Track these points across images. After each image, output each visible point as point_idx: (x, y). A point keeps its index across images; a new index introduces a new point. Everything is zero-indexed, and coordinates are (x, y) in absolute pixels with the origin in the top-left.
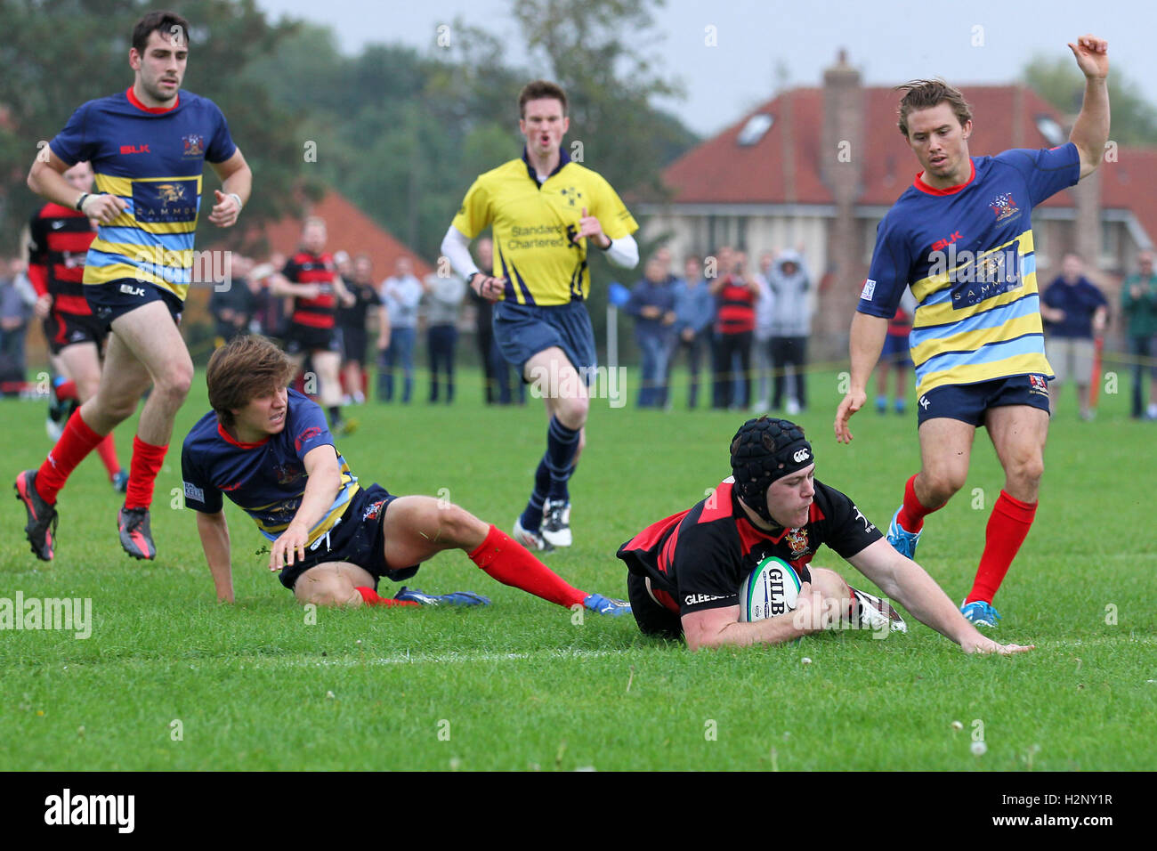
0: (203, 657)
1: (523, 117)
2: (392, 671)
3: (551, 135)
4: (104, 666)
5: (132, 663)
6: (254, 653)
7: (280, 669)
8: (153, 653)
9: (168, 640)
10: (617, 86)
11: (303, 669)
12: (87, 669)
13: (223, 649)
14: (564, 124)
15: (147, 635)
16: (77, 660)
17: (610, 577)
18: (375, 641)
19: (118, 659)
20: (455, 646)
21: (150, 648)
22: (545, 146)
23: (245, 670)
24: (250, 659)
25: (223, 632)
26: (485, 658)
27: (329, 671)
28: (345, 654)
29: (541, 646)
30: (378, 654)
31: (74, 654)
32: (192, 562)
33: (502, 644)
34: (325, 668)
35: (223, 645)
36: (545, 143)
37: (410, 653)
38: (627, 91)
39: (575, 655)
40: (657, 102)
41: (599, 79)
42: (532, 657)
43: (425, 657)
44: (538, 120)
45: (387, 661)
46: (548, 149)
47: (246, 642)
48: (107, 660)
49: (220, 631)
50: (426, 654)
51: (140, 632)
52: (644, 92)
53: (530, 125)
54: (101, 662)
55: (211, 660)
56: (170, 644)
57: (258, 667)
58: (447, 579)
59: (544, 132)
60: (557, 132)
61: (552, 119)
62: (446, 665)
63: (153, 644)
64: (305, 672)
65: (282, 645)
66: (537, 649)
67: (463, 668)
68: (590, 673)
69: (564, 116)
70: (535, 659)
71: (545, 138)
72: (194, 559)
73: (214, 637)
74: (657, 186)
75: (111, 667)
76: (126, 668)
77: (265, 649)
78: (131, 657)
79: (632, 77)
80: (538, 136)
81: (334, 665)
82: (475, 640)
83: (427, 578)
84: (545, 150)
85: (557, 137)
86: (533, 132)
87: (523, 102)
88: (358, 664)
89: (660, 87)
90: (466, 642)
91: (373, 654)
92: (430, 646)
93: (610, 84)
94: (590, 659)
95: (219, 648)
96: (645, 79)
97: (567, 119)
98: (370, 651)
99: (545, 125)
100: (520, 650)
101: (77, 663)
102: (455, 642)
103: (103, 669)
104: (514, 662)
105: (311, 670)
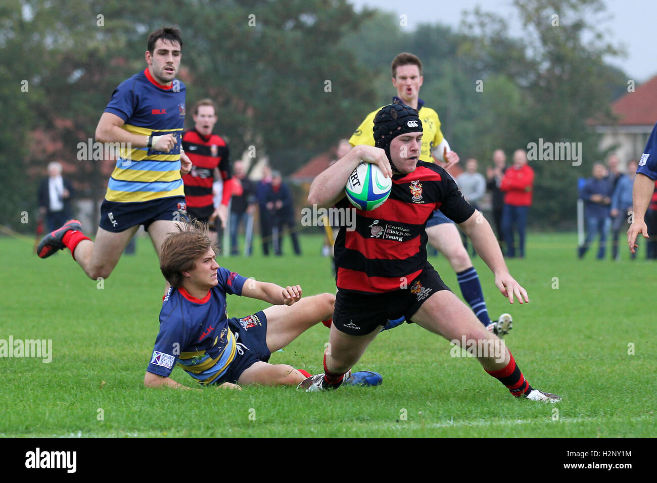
0: (319, 423)
1: (394, 76)
2: (442, 432)
3: (413, 87)
4: (255, 429)
5: (273, 427)
6: (352, 421)
7: (370, 431)
8: (286, 420)
9: (296, 412)
10: (583, 50)
11: (384, 431)
12: (244, 431)
13: (332, 418)
14: (420, 80)
15: (282, 409)
16: (238, 425)
17: (582, 370)
18: (431, 412)
19: (264, 424)
20: (482, 415)
21: (285, 418)
22: (410, 94)
23: (347, 431)
24: (349, 425)
25: (332, 406)
26: (503, 422)
27: (401, 432)
28: (411, 420)
29: (539, 415)
30: (432, 421)
31: (236, 421)
32: (310, 361)
33: (513, 414)
34: (398, 430)
35: (332, 415)
36: (409, 92)
37: (453, 420)
38: (589, 53)
39: (561, 420)
40: (608, 60)
41: (570, 44)
42: (533, 422)
43: (463, 423)
44: (404, 78)
45: (438, 425)
46: (411, 96)
47: (346, 414)
48: (257, 425)
49: (330, 406)
50: (463, 421)
51: (278, 407)
52: (600, 54)
53: (399, 81)
54: (253, 426)
55: (325, 425)
56: (298, 415)
57: (354, 429)
58: (476, 372)
59: (409, 86)
60: (416, 85)
61: (413, 78)
62: (477, 427)
63: (287, 415)
64: (386, 432)
65: (370, 415)
66: (536, 417)
67: (488, 430)
68: (572, 433)
69: (420, 75)
70: (535, 424)
71: (409, 90)
72: (312, 359)
73: (326, 410)
74: (608, 114)
75: (260, 429)
76: (269, 430)
77: (359, 418)
78: (272, 423)
79: (591, 44)
80: (405, 88)
81: (404, 428)
82: (496, 411)
83: (463, 371)
84: (409, 96)
85: (417, 88)
86: (401, 86)
87: (394, 67)
88: (420, 427)
89: (610, 50)
90: (489, 413)
91: (429, 420)
92: (467, 416)
93: (578, 48)
94: (571, 424)
95: (329, 417)
96: (600, 45)
97: (422, 77)
98: (427, 419)
99: (409, 81)
100: (525, 417)
101: (238, 427)
102: (482, 413)
103: (254, 431)
104: (521, 426)
105: (389, 431)
